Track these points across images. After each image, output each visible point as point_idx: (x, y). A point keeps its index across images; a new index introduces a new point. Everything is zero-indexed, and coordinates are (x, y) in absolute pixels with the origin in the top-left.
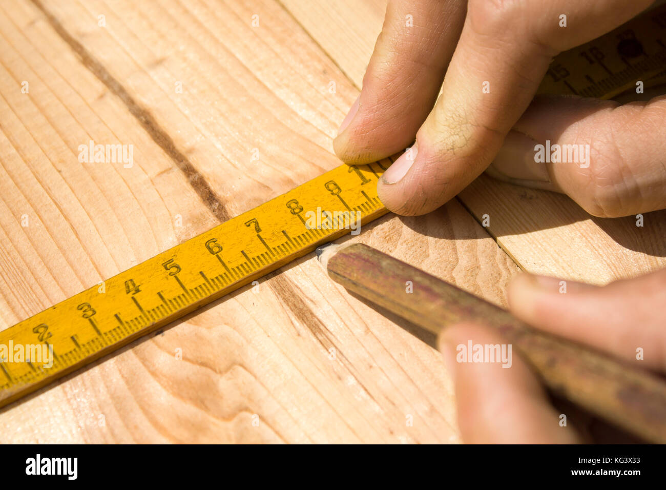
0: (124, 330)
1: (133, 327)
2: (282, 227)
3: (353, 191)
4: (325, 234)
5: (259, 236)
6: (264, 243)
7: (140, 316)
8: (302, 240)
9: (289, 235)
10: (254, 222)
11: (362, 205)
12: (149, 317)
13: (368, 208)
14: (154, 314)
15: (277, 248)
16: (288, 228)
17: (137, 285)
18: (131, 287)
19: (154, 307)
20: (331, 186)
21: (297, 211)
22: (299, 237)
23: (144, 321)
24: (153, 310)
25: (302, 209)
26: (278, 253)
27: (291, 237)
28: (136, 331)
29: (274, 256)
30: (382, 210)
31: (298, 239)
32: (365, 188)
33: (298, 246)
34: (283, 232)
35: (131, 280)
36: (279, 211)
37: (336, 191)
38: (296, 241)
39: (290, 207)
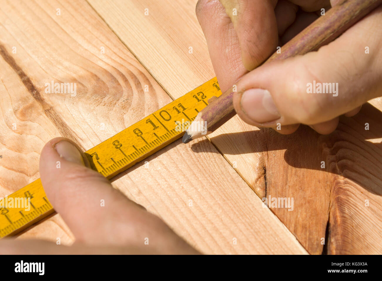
0: (25, 220)
1: (30, 218)
2: (110, 156)
3: (149, 133)
4: (135, 158)
5: (98, 162)
6: (101, 166)
7: (34, 212)
8: (122, 163)
9: (114, 160)
10: (95, 154)
11: (155, 141)
12: (39, 211)
13: (158, 142)
14: (41, 210)
15: (108, 168)
16: (114, 156)
17: (31, 194)
18: (28, 195)
19: (41, 205)
20: (137, 132)
21: (119, 146)
22: (120, 161)
23: (36, 214)
24: (41, 207)
25: (121, 145)
26: (109, 171)
27: (116, 161)
28: (32, 220)
29: (107, 172)
30: (165, 143)
31: (120, 162)
32: (156, 131)
33: (120, 166)
34: (112, 159)
35: (28, 192)
36: (109, 147)
37: (140, 134)
38: (119, 163)
39: (114, 145)
